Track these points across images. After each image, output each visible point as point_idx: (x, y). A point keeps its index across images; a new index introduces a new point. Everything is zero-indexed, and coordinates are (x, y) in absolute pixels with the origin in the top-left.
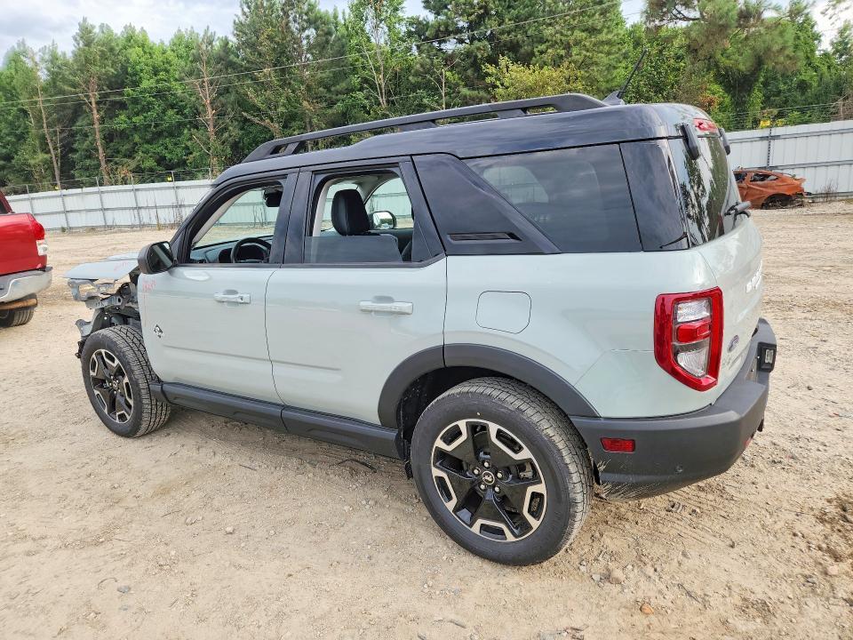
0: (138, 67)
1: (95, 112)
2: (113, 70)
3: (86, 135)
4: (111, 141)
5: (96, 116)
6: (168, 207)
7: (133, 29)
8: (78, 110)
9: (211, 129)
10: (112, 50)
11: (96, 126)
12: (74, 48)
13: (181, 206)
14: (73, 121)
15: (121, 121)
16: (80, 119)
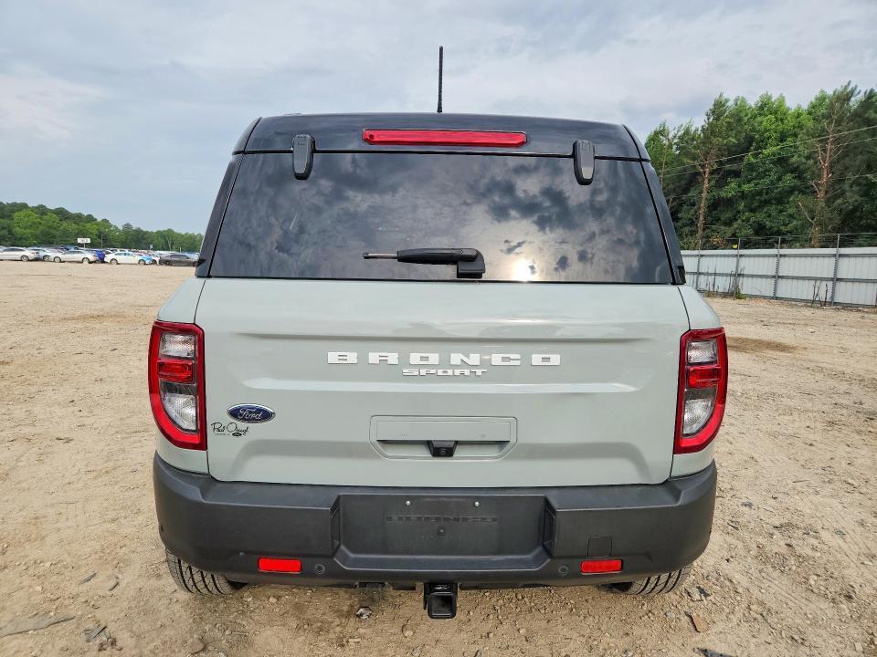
0: (766, 135)
1: (706, 181)
2: (734, 140)
3: (694, 205)
4: (715, 209)
5: (706, 185)
6: (727, 275)
7: (770, 98)
8: (693, 179)
9: (821, 195)
10: (740, 120)
11: (704, 195)
12: (704, 123)
13: (740, 275)
14: (686, 190)
15: (731, 189)
16: (692, 189)
